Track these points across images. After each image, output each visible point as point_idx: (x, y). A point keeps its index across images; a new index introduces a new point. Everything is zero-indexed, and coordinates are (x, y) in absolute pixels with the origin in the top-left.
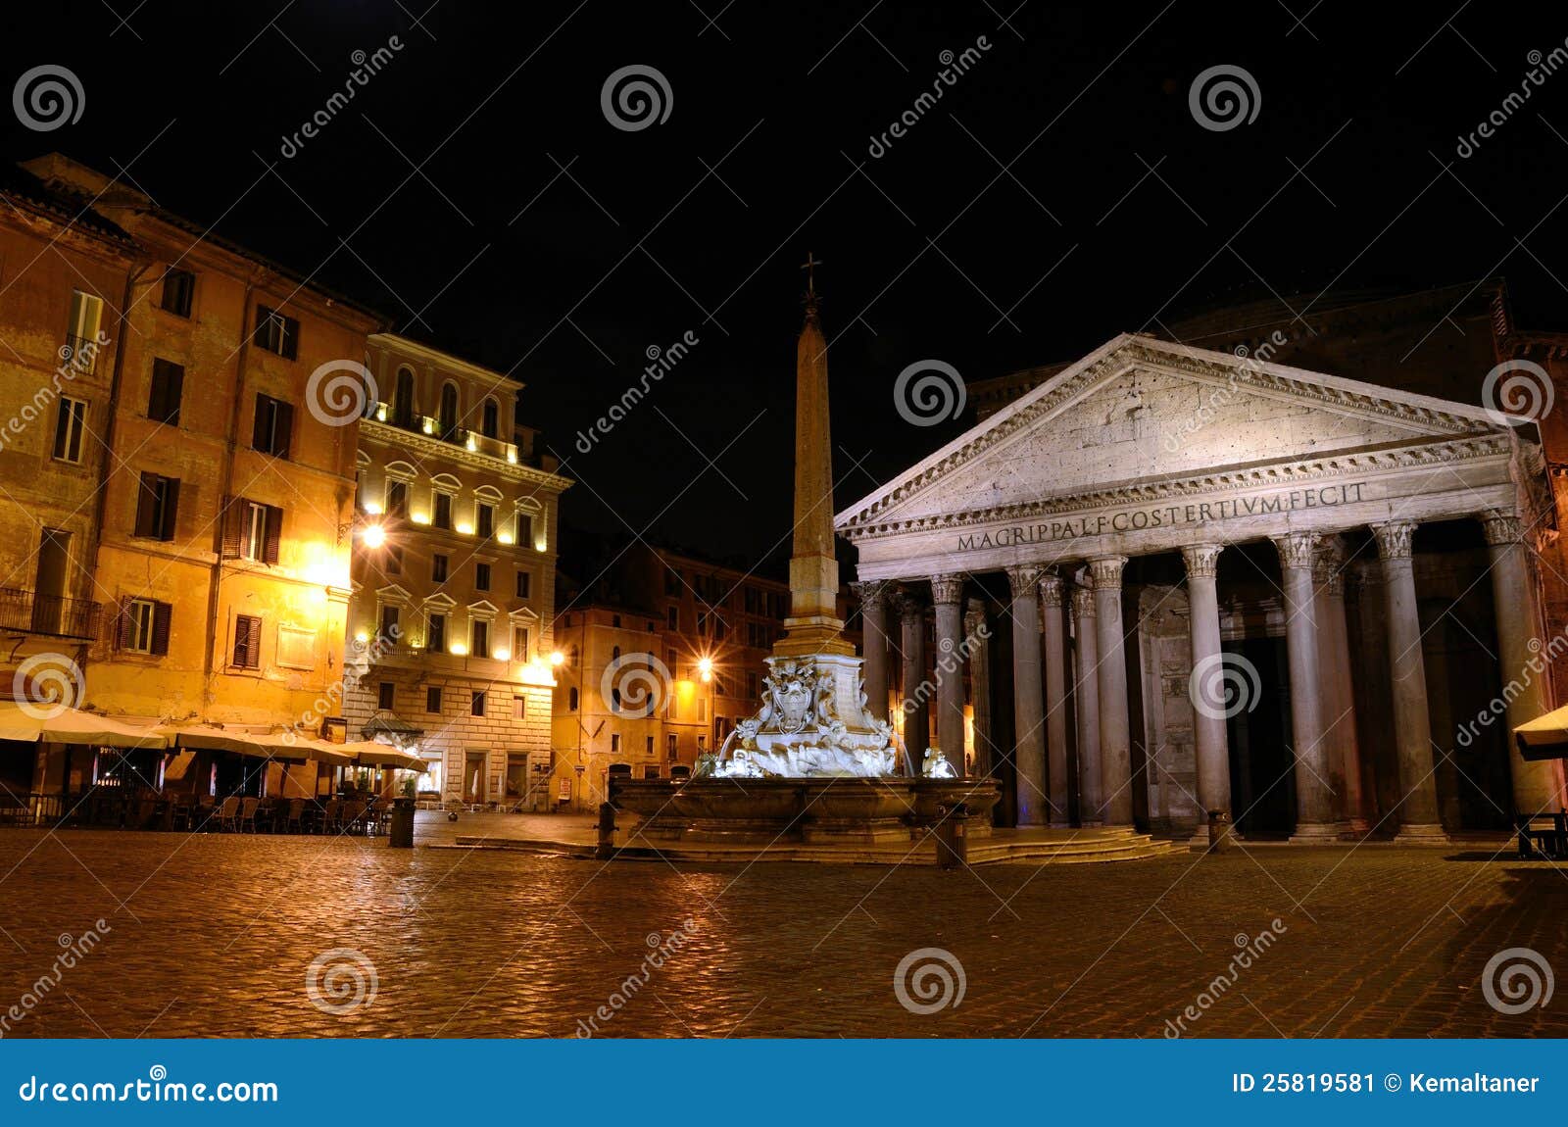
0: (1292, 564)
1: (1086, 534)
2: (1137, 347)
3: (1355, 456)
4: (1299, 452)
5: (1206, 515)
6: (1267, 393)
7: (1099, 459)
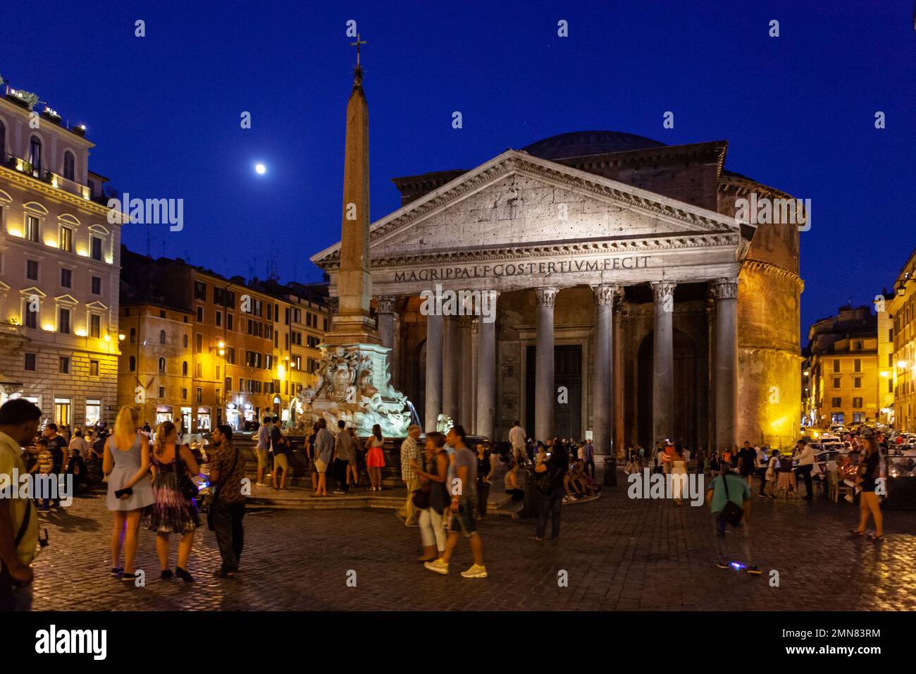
0: (602, 302)
1: (476, 276)
2: (518, 160)
3: (647, 240)
4: (612, 235)
5: (551, 270)
6: (596, 196)
7: (487, 229)
